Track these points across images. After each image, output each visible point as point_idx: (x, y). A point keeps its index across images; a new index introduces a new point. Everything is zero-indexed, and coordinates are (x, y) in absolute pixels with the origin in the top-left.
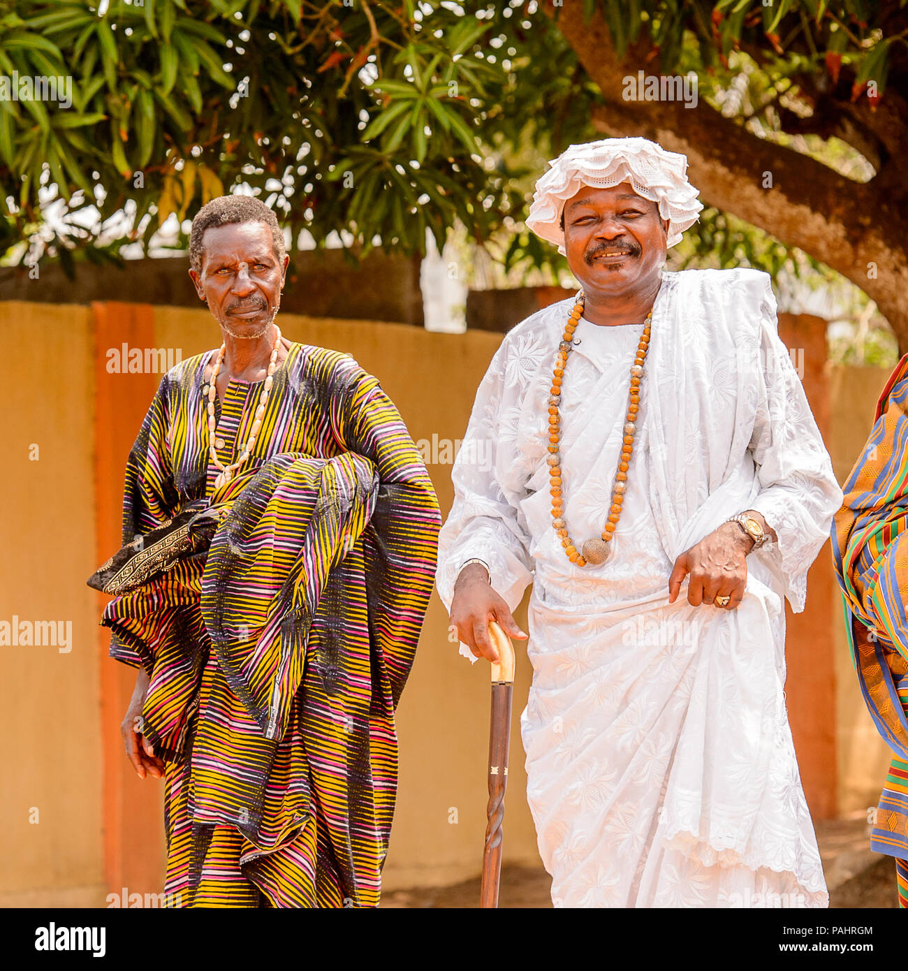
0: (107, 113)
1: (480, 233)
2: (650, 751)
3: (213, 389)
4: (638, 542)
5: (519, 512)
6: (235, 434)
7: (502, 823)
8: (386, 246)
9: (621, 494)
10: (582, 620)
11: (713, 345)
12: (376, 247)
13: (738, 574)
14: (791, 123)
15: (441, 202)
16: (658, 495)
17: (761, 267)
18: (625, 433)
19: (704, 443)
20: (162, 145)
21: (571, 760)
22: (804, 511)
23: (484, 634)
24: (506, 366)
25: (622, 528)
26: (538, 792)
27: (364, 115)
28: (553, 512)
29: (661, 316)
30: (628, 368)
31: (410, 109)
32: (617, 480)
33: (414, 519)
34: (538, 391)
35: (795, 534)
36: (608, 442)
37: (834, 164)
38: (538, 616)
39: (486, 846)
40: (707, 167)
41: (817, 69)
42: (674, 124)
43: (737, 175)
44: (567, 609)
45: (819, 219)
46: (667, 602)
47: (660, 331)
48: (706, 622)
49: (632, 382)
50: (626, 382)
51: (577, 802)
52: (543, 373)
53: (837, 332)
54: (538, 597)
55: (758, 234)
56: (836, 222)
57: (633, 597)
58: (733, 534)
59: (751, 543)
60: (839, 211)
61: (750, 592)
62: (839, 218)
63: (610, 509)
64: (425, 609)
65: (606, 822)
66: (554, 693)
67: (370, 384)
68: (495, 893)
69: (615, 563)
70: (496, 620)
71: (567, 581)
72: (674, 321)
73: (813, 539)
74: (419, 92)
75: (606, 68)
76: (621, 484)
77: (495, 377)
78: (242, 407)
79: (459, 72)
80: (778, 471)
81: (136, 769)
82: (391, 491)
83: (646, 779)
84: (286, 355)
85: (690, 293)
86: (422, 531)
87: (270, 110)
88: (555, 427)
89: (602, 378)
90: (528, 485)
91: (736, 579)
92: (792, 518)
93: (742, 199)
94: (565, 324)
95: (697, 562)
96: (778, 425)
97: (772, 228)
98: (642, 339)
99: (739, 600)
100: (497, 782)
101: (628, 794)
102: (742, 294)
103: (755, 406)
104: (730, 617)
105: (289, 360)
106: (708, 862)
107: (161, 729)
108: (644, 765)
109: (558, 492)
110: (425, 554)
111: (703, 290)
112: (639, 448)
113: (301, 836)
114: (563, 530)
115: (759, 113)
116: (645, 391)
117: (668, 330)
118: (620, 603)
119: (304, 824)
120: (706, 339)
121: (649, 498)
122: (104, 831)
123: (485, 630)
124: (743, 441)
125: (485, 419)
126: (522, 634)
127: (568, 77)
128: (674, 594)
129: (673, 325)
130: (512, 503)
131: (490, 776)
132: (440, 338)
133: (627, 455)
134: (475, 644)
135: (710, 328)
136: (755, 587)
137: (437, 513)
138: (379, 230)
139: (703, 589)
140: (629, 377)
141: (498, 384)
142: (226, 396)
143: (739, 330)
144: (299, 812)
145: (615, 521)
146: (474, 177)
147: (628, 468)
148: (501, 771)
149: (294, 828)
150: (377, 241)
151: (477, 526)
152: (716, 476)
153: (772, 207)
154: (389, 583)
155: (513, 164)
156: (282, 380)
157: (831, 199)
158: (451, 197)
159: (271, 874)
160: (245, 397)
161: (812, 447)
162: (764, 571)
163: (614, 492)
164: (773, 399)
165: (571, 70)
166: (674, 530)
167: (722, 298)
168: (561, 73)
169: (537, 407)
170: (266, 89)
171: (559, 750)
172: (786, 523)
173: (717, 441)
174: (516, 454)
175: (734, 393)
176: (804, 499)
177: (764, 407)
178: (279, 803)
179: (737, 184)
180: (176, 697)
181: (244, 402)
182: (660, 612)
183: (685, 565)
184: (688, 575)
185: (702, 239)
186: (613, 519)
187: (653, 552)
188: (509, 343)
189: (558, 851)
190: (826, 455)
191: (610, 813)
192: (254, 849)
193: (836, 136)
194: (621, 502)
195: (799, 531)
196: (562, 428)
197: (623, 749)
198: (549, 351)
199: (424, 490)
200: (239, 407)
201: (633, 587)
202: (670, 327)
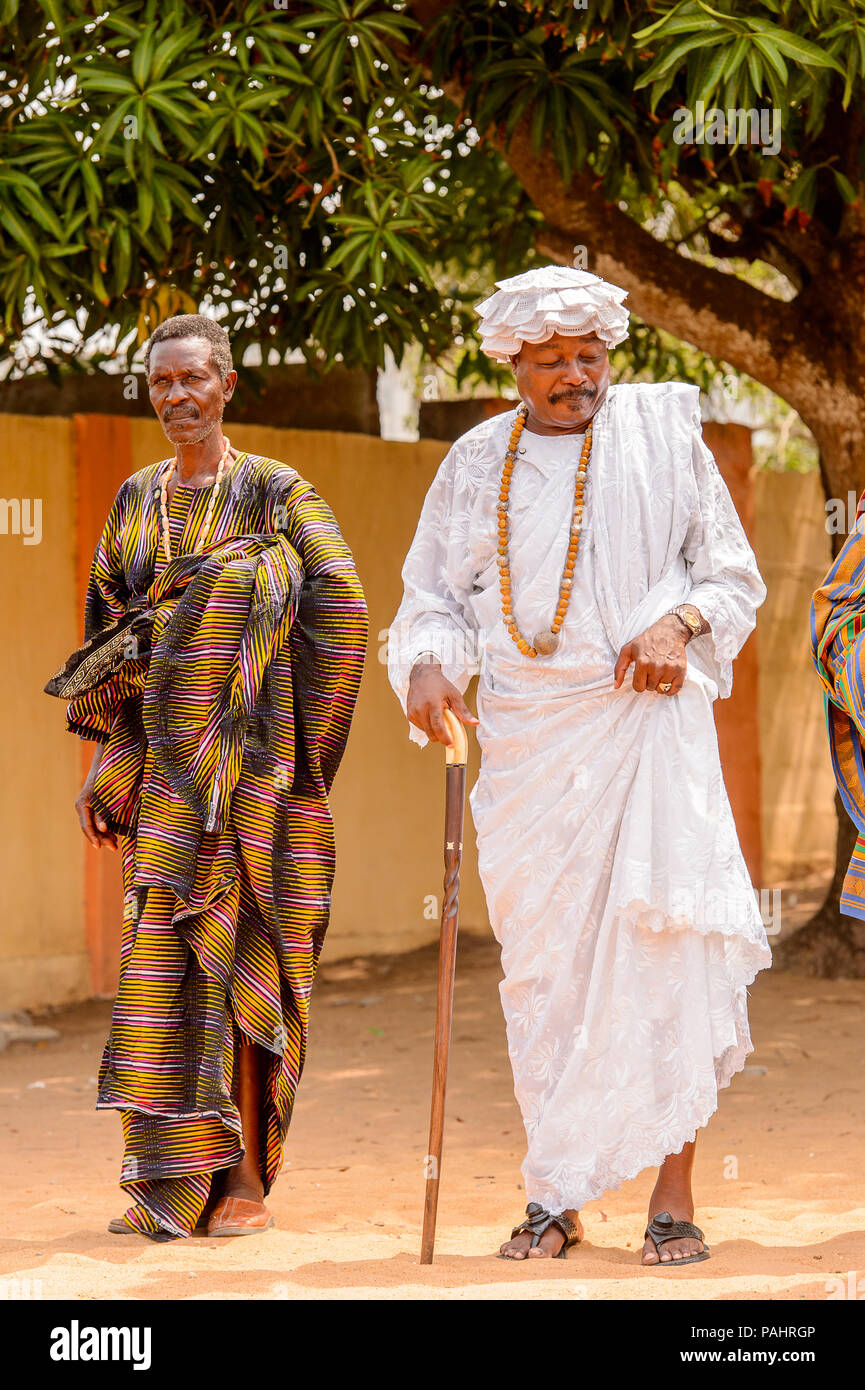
0: (87, 244)
1: (435, 351)
2: (596, 826)
3: (164, 492)
4: (585, 633)
5: (467, 609)
6: (180, 535)
7: (457, 894)
8: (349, 363)
9: (568, 590)
10: (530, 706)
11: (651, 452)
12: (339, 362)
13: (680, 662)
14: (719, 247)
15: (398, 320)
16: (603, 590)
17: (691, 381)
18: (571, 534)
19: (645, 542)
20: (138, 269)
21: (521, 835)
22: (734, 605)
23: (440, 720)
24: (454, 473)
25: (570, 622)
26: (489, 866)
27: (327, 241)
28: (503, 609)
29: (601, 425)
30: (573, 474)
31: (367, 241)
32: (565, 577)
33: (338, 610)
34: (488, 496)
35: (726, 626)
36: (556, 541)
37: (757, 284)
38: (486, 703)
39: (444, 915)
40: (642, 288)
41: (744, 197)
42: (612, 249)
43: (671, 296)
44: (518, 696)
45: (746, 336)
46: (612, 689)
47: (601, 439)
48: (648, 706)
49: (577, 487)
50: (572, 486)
51: (526, 874)
52: (491, 479)
53: (760, 440)
54: (488, 687)
55: (688, 350)
56: (762, 339)
57: (579, 685)
58: (673, 626)
59: (689, 634)
60: (765, 328)
61: (691, 679)
62: (765, 335)
63: (558, 604)
64: (357, 692)
65: (554, 892)
66: (505, 774)
67: (303, 487)
68: (452, 958)
69: (563, 654)
70: (450, 707)
71: (517, 671)
72: (614, 430)
73: (742, 630)
74: (377, 225)
75: (550, 196)
76: (569, 581)
77: (442, 484)
78: (188, 510)
79: (413, 205)
80: (709, 567)
81: (91, 841)
82: (314, 585)
83: (589, 853)
84: (231, 463)
85: (627, 405)
86: (347, 621)
87: (239, 237)
88: (504, 530)
89: (549, 484)
90: (476, 583)
91: (678, 667)
92: (723, 611)
93: (675, 317)
94: (510, 435)
95: (642, 651)
96: (709, 525)
97: (703, 345)
98: (584, 448)
99: (679, 686)
100: (452, 857)
101: (575, 865)
102: (676, 406)
103: (689, 507)
104: (671, 702)
105: (234, 468)
106: (657, 928)
107: (112, 805)
108: (589, 839)
109: (507, 590)
110: (354, 642)
111: (639, 401)
112: (585, 547)
113: (227, 897)
114: (513, 627)
115: (688, 239)
116: (589, 495)
117: (609, 439)
118: (567, 690)
119: (230, 887)
120: (645, 447)
121: (595, 593)
122: (87, 904)
123: (440, 717)
124: (678, 541)
125: (432, 523)
126: (474, 720)
127: (512, 206)
128: (619, 680)
129: (614, 436)
130: (459, 600)
131: (446, 851)
132: (394, 446)
133: (573, 553)
134: (431, 729)
135: (648, 437)
136: (694, 674)
137: (362, 603)
138: (341, 347)
139: (648, 676)
140: (573, 482)
141: (447, 491)
142: (174, 499)
143: (674, 438)
144: (226, 876)
145: (563, 615)
146: (429, 299)
147: (574, 566)
148: (457, 846)
149: (220, 890)
150: (339, 357)
151: (427, 621)
152: (655, 574)
153: (702, 324)
154: (318, 671)
155: (463, 287)
156: (226, 485)
157: (758, 318)
158: (407, 316)
159: (200, 932)
160: (191, 501)
161: (739, 546)
162: (697, 660)
163: (562, 588)
164: (704, 501)
165: (514, 199)
166: (619, 623)
167: (657, 409)
168: (504, 202)
169: (486, 511)
170: (236, 217)
171: (509, 826)
172: (718, 616)
173: (656, 540)
174: (466, 555)
175: (670, 495)
176: (733, 593)
177: (697, 509)
178: (208, 868)
179: (670, 304)
180: (125, 776)
181: (189, 506)
182: (605, 699)
183: (630, 653)
184: (633, 664)
185: (636, 355)
186: (561, 612)
187: (599, 643)
188: (456, 453)
189: (508, 920)
190: (751, 553)
191: (558, 883)
192: (185, 908)
193: (761, 259)
194: (568, 597)
195: (731, 623)
196: (510, 530)
197: (570, 824)
198: (496, 459)
199: (345, 583)
200: (185, 510)
201: (580, 675)
202: (611, 436)
